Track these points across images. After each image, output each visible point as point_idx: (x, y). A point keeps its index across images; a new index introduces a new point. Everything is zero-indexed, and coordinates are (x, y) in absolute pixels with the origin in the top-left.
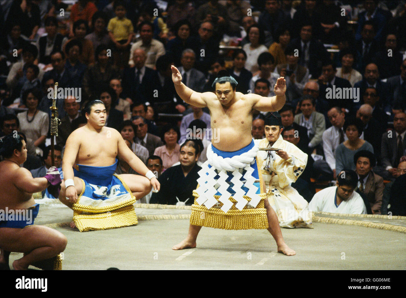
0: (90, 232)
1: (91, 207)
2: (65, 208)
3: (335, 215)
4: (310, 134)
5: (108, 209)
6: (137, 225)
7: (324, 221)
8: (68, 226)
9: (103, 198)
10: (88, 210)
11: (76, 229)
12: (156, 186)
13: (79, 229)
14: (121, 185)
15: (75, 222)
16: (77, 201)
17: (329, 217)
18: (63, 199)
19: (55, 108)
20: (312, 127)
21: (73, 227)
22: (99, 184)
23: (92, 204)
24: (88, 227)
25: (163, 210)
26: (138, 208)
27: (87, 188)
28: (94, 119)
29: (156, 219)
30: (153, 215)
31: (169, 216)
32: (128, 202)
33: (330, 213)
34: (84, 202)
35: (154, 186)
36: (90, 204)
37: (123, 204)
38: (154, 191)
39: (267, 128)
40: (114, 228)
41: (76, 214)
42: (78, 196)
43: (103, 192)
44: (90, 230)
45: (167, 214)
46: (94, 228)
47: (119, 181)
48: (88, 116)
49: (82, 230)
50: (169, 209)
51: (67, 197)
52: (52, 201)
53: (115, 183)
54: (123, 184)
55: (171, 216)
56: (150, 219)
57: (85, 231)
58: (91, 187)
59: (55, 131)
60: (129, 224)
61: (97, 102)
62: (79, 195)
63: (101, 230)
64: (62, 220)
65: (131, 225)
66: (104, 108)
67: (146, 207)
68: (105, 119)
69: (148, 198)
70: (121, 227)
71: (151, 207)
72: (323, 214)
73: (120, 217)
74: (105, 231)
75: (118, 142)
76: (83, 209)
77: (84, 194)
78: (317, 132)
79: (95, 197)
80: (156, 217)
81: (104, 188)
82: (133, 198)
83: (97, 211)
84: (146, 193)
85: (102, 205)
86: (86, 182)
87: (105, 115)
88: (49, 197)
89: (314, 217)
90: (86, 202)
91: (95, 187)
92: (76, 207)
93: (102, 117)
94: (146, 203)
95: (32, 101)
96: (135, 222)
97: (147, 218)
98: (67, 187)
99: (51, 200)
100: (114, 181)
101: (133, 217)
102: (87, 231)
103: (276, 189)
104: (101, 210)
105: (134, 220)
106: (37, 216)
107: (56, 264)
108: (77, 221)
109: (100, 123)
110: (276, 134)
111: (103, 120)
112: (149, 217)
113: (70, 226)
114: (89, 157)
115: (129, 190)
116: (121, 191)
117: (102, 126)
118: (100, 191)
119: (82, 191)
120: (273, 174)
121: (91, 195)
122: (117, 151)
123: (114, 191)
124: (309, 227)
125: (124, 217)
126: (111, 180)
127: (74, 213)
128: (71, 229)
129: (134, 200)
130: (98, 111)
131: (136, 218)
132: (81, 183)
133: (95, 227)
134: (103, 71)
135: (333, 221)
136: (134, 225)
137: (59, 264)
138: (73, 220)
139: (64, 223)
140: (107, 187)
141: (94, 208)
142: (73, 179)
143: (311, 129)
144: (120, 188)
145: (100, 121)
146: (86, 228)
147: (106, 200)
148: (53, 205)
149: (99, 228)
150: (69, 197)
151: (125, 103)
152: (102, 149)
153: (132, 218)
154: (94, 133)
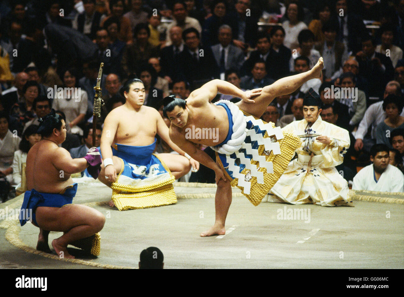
0: (129, 211)
1: (130, 186)
2: (104, 187)
3: (376, 193)
4: (351, 112)
5: (146, 188)
6: (177, 204)
7: (365, 199)
8: (107, 205)
9: (142, 178)
10: (127, 189)
11: (115, 208)
12: (196, 166)
13: (118, 208)
14: (160, 165)
15: (113, 201)
16: (116, 180)
17: (370, 195)
18: (102, 178)
19: (99, 89)
20: (352, 105)
21: (112, 206)
22: (138, 164)
23: (131, 184)
24: (127, 206)
25: (203, 188)
26: (178, 186)
27: (126, 167)
28: (133, 97)
29: (195, 198)
30: (192, 193)
31: (209, 194)
32: (167, 181)
33: (371, 192)
34: (123, 182)
35: (193, 165)
36: (129, 183)
37: (162, 184)
38: (193, 171)
39: (305, 109)
40: (153, 207)
41: (115, 193)
42: (117, 176)
43: (142, 171)
44: (130, 209)
45: (206, 193)
46: (133, 207)
47: (158, 160)
48: (127, 95)
49: (122, 209)
50: (209, 187)
51: (106, 176)
52: (91, 180)
53: (153, 163)
54: (162, 163)
55: (210, 195)
56: (189, 198)
57: (125, 210)
58: (130, 167)
59: (97, 111)
60: (168, 203)
61: (136, 81)
62: (118, 174)
63: (140, 209)
64: (101, 200)
65: (170, 204)
66: (143, 87)
67: (185, 186)
68: (144, 98)
69: (187, 177)
70: (160, 206)
71: (190, 186)
72: (364, 192)
73: (159, 196)
74: (144, 209)
75: (157, 122)
76: (122, 188)
77: (123, 173)
78: (358, 110)
79: (134, 176)
80: (196, 196)
81: (143, 168)
82: (172, 178)
83: (136, 191)
84: (186, 173)
85: (141, 184)
86: (125, 162)
87: (144, 94)
88: (88, 176)
89: (355, 196)
90: (125, 181)
91: (134, 166)
92: (115, 186)
93: (141, 96)
94: (185, 181)
95: (70, 79)
96: (174, 200)
97: (186, 196)
98: (106, 166)
99: (91, 178)
100: (153, 160)
101: (173, 196)
102: (126, 210)
103: (315, 170)
104: (140, 189)
105: (173, 199)
106: (76, 195)
107: (94, 242)
108: (116, 200)
109: (138, 102)
110: (315, 115)
111: (142, 99)
112: (188, 196)
113: (109, 205)
114: (127, 137)
115: (168, 169)
116: (160, 170)
117: (140, 106)
118: (138, 170)
119: (121, 170)
120: (312, 154)
121: (131, 174)
122: (155, 130)
123: (153, 170)
124: (350, 205)
125: (163, 196)
126: (150, 159)
127: (113, 192)
128: (110, 208)
129: (173, 180)
130: (137, 90)
131: (176, 196)
132: (120, 163)
133: (135, 206)
134: (142, 50)
135: (375, 199)
136: (173, 204)
137: (97, 242)
138: (112, 200)
139: (103, 202)
140: (147, 167)
141: (133, 187)
142: (112, 158)
143: (351, 107)
144: (159, 167)
145: (139, 100)
146: (125, 207)
147: (145, 179)
148: (92, 184)
149: (139, 207)
150: (108, 176)
151: (164, 82)
152: (140, 129)
153: (171, 197)
154: (133, 112)
